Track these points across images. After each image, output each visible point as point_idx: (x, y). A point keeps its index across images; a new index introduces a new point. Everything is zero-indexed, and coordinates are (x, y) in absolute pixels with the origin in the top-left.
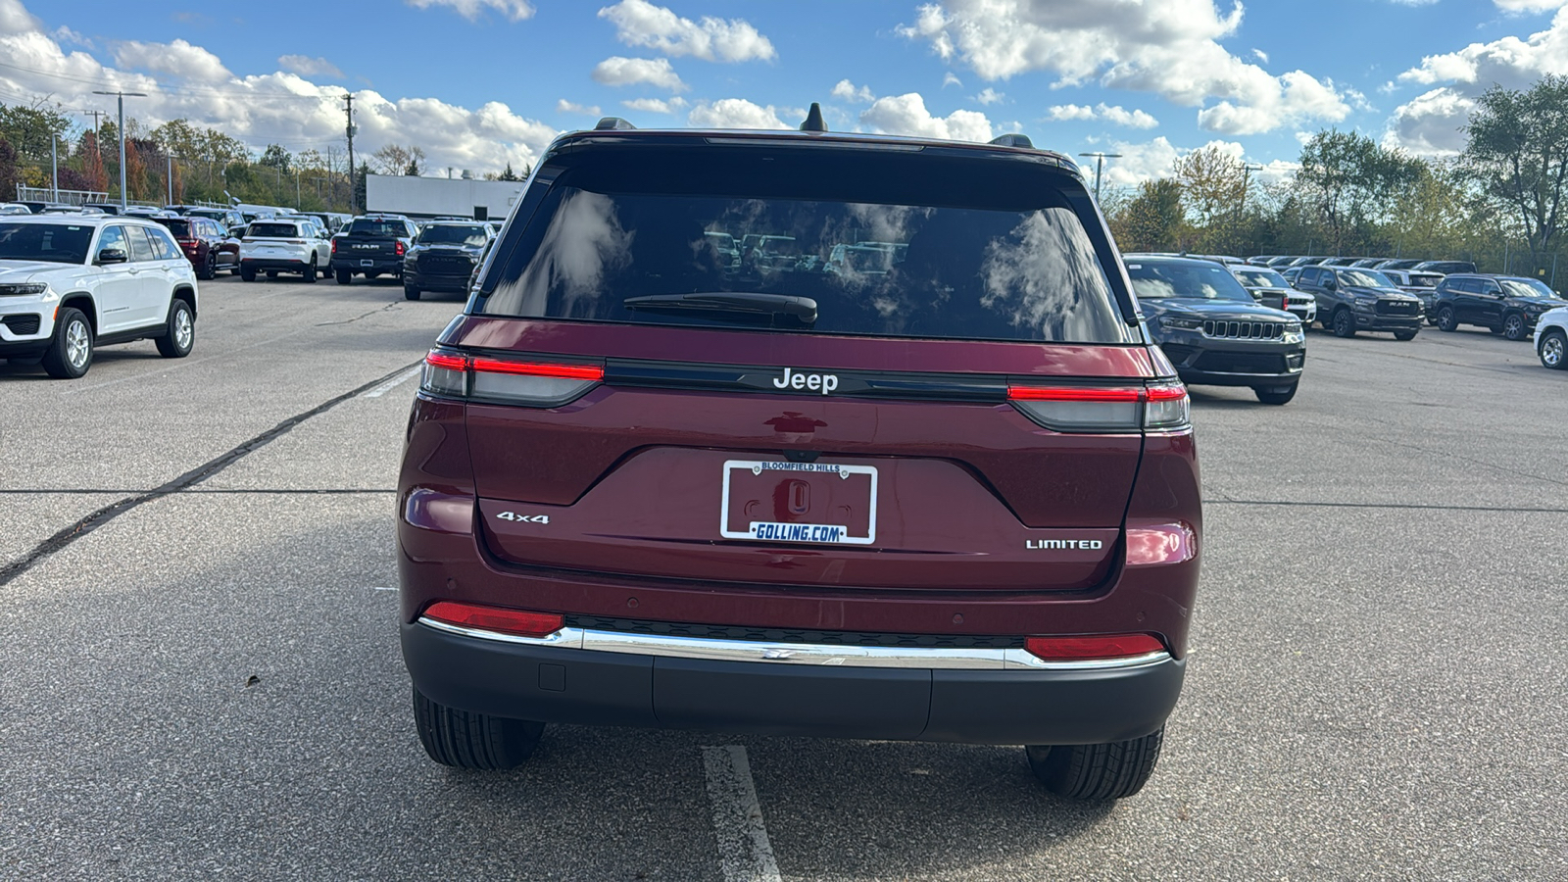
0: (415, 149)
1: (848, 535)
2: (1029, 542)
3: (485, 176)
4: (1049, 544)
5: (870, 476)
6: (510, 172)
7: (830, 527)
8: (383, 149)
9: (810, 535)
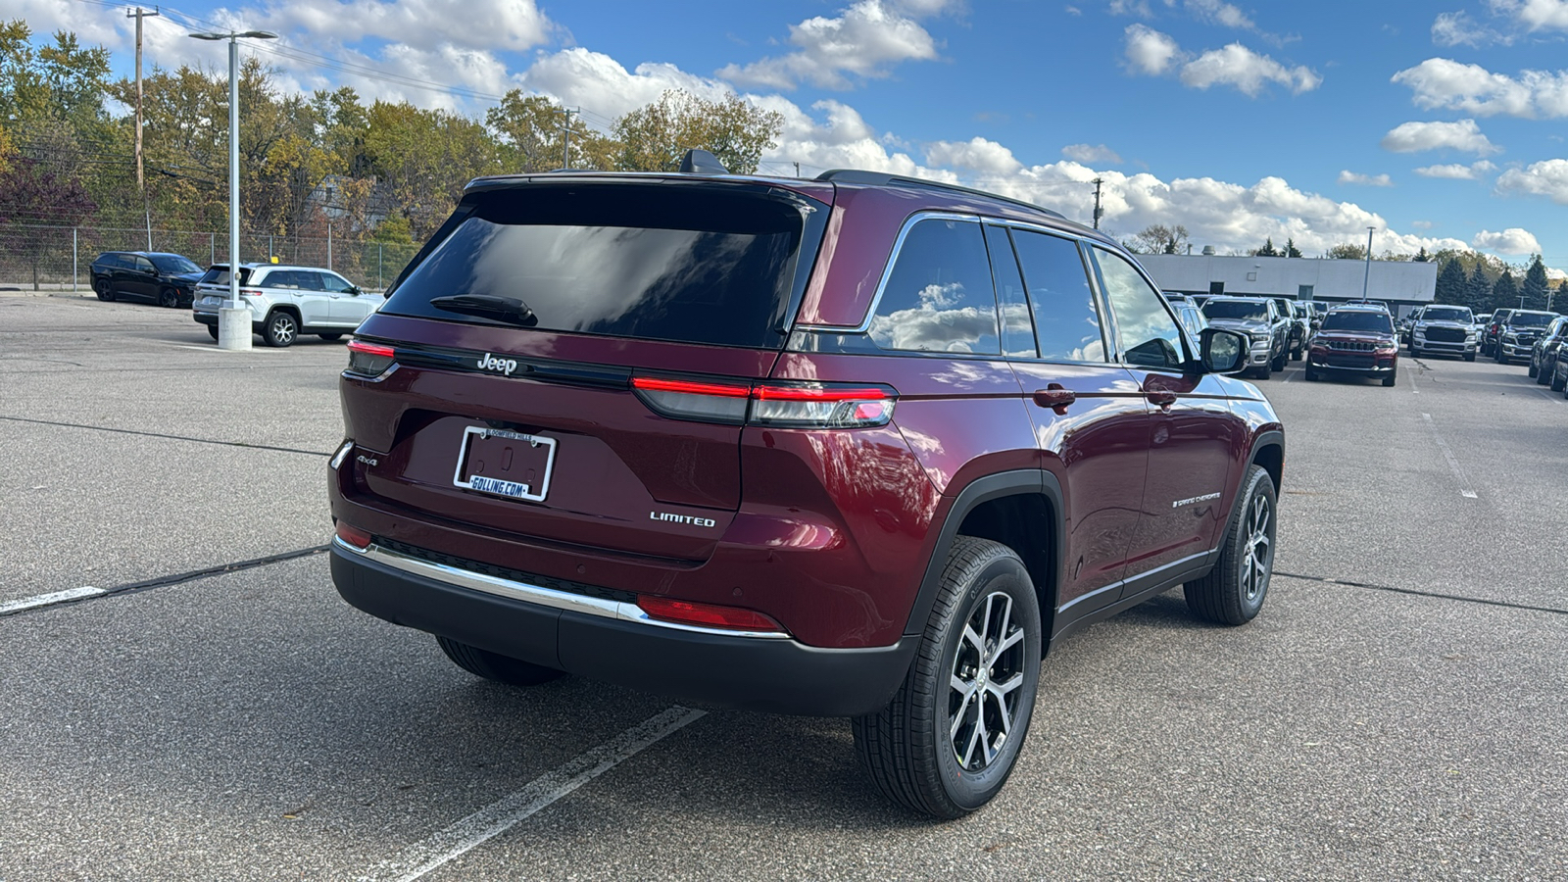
0: (1178, 228)
1: (530, 492)
2: (653, 514)
3: (1248, 252)
4: (669, 517)
5: (549, 446)
6: (1269, 246)
7: (517, 484)
8: (1148, 229)
9: (504, 490)
